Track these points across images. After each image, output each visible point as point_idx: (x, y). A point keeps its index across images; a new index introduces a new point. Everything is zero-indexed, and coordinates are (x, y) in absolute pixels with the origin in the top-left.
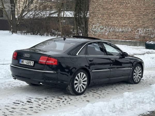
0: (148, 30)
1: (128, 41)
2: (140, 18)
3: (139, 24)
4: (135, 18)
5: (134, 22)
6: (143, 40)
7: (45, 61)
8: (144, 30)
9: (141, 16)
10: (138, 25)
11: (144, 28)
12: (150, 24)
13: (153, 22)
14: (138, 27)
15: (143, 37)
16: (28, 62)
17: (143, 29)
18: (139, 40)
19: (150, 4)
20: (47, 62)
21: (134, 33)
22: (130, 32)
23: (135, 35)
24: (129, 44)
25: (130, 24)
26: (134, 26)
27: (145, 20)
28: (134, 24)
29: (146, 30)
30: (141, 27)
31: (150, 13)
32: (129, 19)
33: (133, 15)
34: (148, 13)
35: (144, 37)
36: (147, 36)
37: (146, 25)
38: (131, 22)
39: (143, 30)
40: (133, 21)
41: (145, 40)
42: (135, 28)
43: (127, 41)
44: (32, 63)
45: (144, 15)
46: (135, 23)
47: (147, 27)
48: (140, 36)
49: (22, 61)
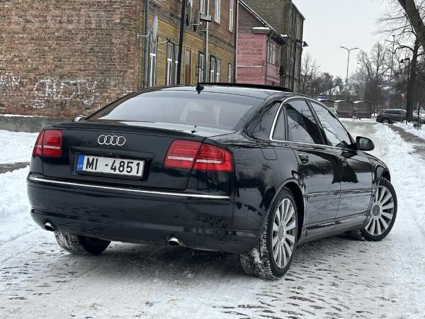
0: (75, 84)
1: (10, 116)
2: (46, 48)
3: (43, 64)
4: (30, 47)
5: (29, 60)
6: (59, 115)
7: (191, 159)
8: (63, 84)
9: (50, 42)
10: (40, 67)
11: (62, 77)
12: (78, 67)
13: (88, 61)
14: (42, 75)
15: (57, 105)
16: (117, 165)
17: (58, 81)
18: (46, 113)
19: (78, 7)
20: (198, 161)
21: (28, 92)
22: (17, 89)
23: (34, 98)
24: (13, 126)
25: (15, 63)
26: (29, 71)
27: (62, 55)
28: (30, 66)
29: (68, 83)
30: (51, 73)
31: (77, 34)
32: (9, 49)
33: (25, 36)
34: (73, 34)
35: (62, 105)
36: (71, 102)
37: (67, 68)
38: (16, 59)
39: (58, 85)
40: (25, 54)
41: (66, 113)
42: (32, 75)
43: (6, 115)
44: (134, 166)
45: (58, 37)
46: (31, 63)
47: (71, 75)
48: (48, 101)
49: (91, 161)
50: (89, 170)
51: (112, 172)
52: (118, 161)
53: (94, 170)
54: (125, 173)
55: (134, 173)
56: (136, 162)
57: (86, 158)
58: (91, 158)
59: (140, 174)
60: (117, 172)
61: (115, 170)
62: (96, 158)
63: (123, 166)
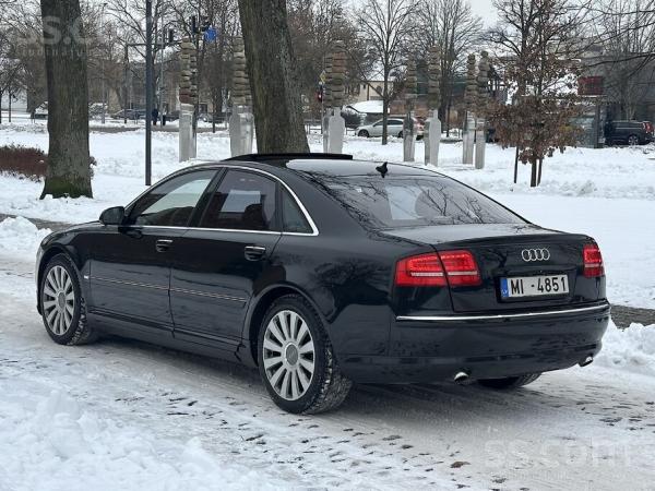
16: (543, 284)
44: (559, 281)
49: (515, 283)
50: (516, 295)
51: (540, 293)
52: (543, 278)
53: (521, 295)
54: (552, 292)
55: (561, 291)
56: (560, 277)
57: (509, 280)
58: (515, 280)
59: (567, 291)
60: (545, 292)
61: (542, 290)
62: (519, 279)
63: (548, 284)
